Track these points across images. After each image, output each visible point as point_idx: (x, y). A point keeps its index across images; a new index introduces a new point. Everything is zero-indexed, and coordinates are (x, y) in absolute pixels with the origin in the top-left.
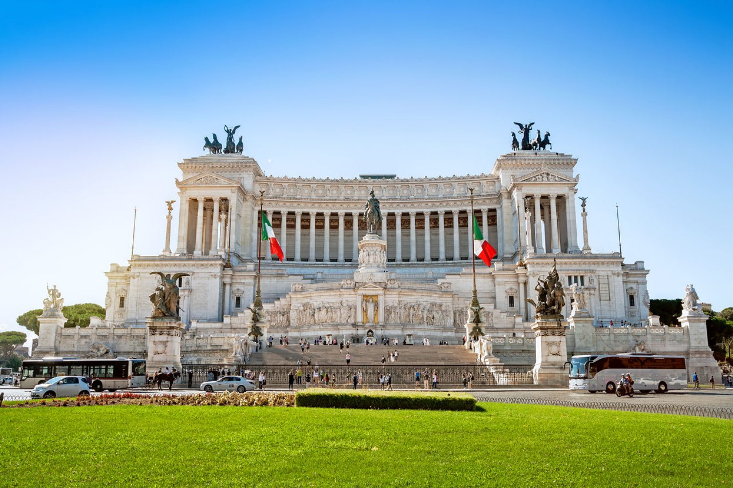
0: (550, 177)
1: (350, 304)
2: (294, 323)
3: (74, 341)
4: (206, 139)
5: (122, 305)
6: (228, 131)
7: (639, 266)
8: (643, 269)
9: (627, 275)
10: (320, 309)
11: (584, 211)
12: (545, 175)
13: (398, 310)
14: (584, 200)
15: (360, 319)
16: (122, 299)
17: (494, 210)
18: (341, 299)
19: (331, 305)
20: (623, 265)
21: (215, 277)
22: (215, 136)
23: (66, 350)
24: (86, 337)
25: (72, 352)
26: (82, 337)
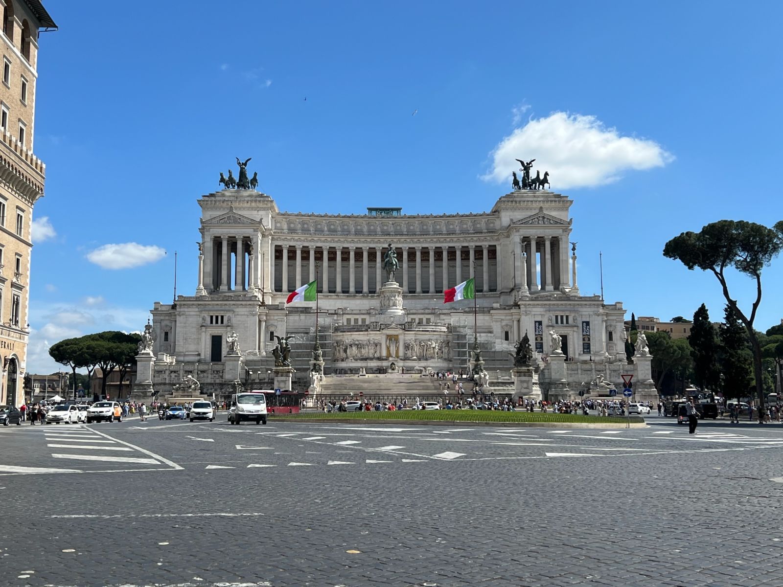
0: (545, 220)
1: (376, 341)
3: (166, 375)
5: (166, 339)
6: (240, 164)
7: (618, 306)
8: (621, 309)
9: (607, 315)
10: (351, 345)
11: (574, 255)
12: (541, 219)
13: (414, 347)
14: (574, 244)
15: (384, 354)
16: (166, 334)
17: (494, 246)
18: (368, 338)
19: (361, 342)
20: (603, 306)
23: (160, 382)
24: (175, 372)
25: (165, 384)
26: (172, 372)
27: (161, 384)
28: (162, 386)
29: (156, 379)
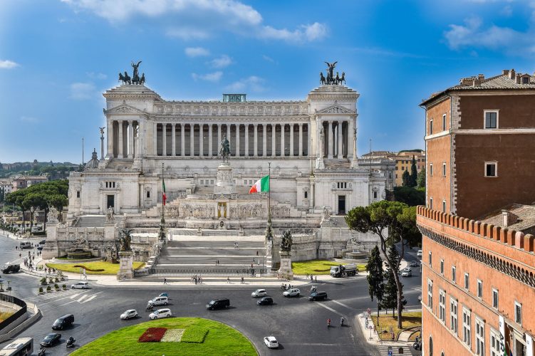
0: (339, 110)
1: (211, 207)
2: (181, 214)
3: (66, 235)
4: (120, 75)
5: (78, 196)
6: (134, 66)
9: (373, 181)
10: (195, 209)
12: (336, 109)
13: (237, 210)
15: (216, 215)
16: (78, 193)
18: (206, 204)
21: (134, 182)
22: (126, 73)
23: (62, 240)
25: (65, 241)
26: (70, 233)
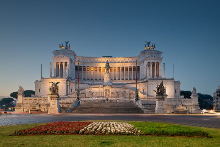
1: (102, 91)
2: (87, 96)
3: (28, 101)
5: (40, 91)
6: (66, 43)
8: (179, 83)
11: (164, 67)
13: (115, 93)
14: (164, 64)
17: (139, 66)
18: (99, 90)
19: (97, 91)
20: (174, 82)
21: (65, 84)
23: (26, 103)
24: (31, 100)
25: (27, 104)
26: (30, 100)
27: (26, 104)
28: (27, 105)
29: (24, 102)
